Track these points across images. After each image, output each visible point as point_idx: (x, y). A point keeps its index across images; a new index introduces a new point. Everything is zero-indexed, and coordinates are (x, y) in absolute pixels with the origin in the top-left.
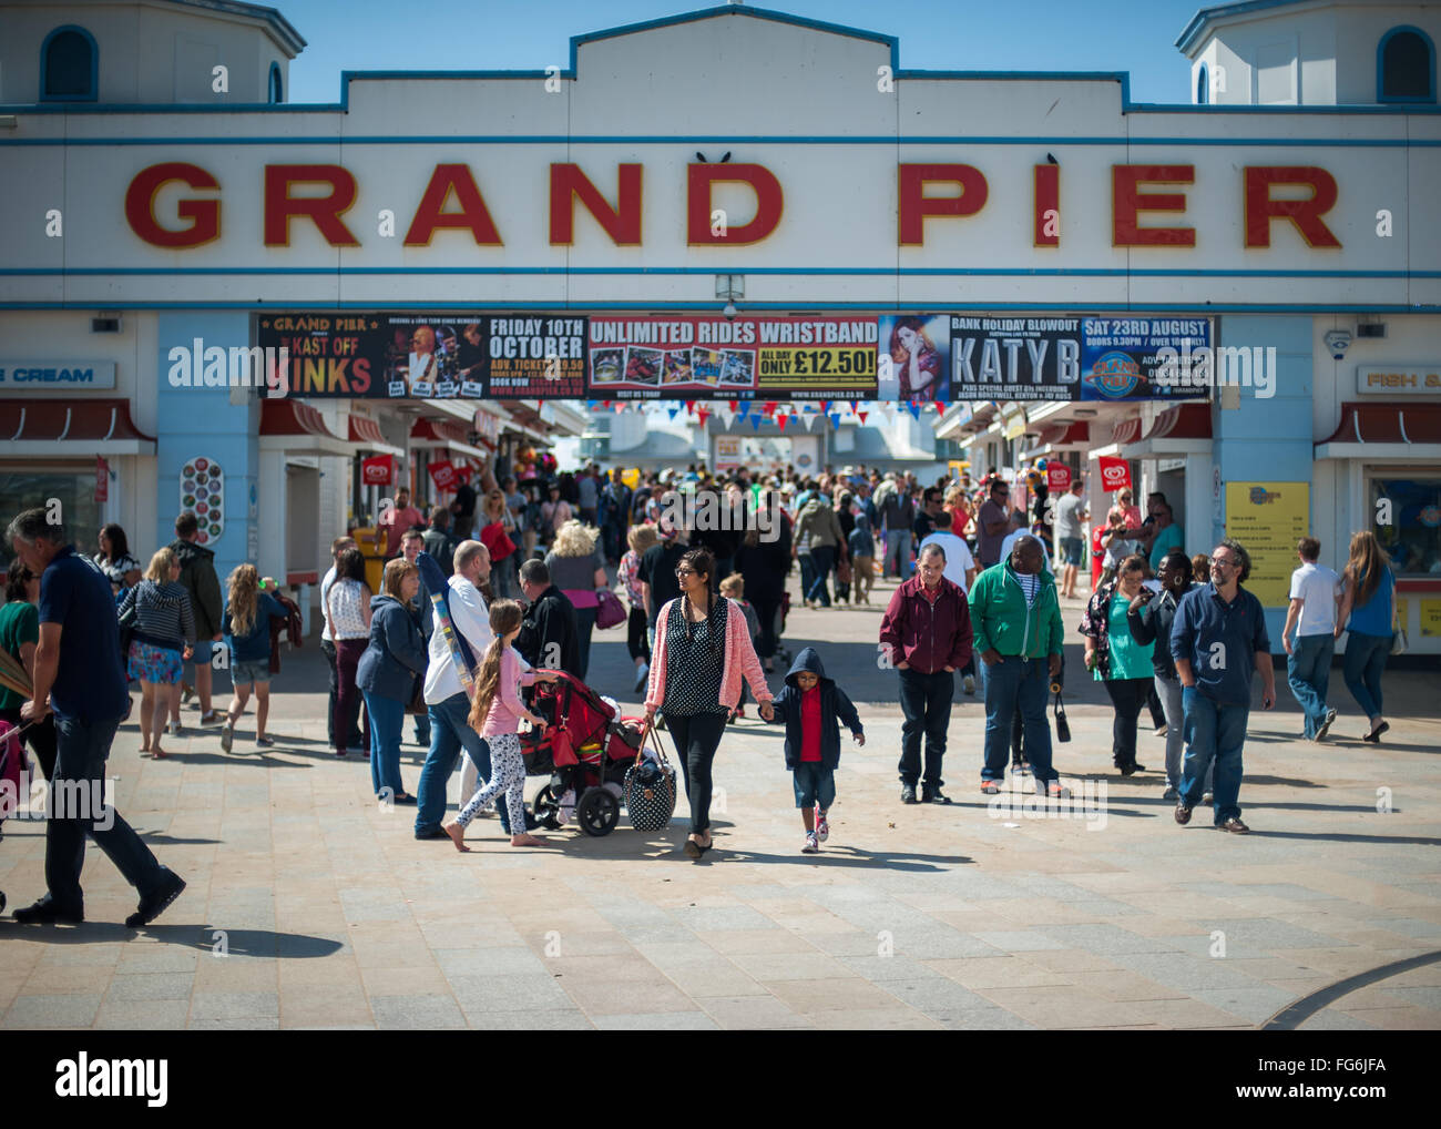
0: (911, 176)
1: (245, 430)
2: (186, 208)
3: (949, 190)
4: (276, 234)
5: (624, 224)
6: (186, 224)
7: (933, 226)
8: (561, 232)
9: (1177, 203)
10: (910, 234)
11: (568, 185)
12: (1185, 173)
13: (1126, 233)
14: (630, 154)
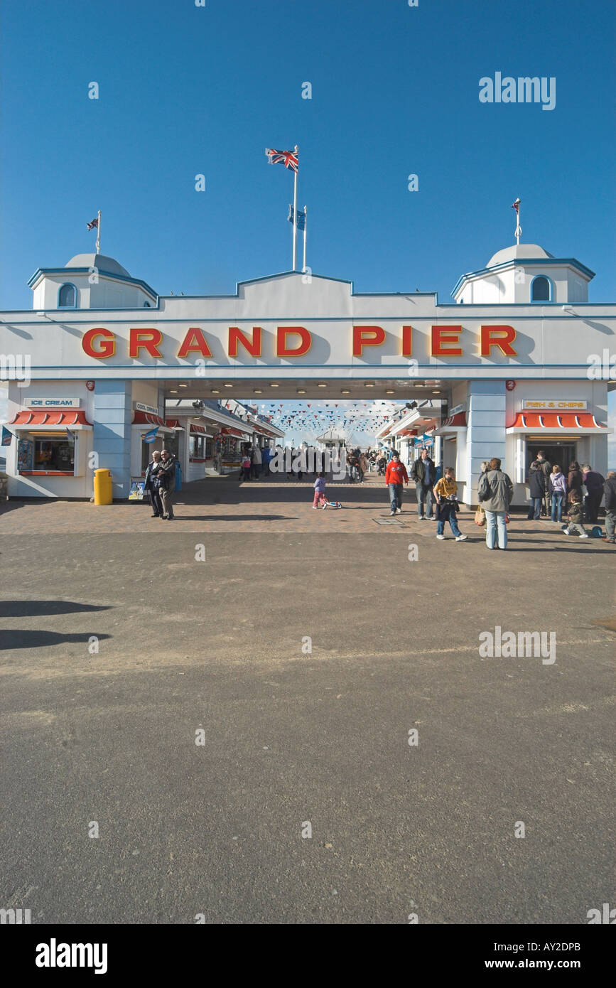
0: (357, 331)
1: (123, 422)
2: (103, 344)
3: (373, 336)
4: (133, 353)
5: (255, 349)
6: (104, 349)
7: (366, 349)
8: (232, 352)
9: (455, 339)
10: (357, 351)
11: (235, 334)
12: (458, 328)
13: (437, 351)
14: (258, 325)
